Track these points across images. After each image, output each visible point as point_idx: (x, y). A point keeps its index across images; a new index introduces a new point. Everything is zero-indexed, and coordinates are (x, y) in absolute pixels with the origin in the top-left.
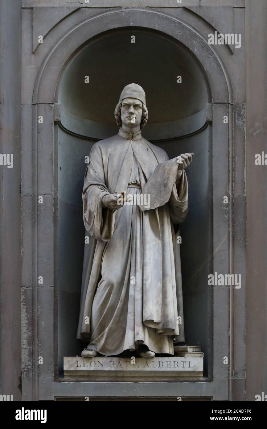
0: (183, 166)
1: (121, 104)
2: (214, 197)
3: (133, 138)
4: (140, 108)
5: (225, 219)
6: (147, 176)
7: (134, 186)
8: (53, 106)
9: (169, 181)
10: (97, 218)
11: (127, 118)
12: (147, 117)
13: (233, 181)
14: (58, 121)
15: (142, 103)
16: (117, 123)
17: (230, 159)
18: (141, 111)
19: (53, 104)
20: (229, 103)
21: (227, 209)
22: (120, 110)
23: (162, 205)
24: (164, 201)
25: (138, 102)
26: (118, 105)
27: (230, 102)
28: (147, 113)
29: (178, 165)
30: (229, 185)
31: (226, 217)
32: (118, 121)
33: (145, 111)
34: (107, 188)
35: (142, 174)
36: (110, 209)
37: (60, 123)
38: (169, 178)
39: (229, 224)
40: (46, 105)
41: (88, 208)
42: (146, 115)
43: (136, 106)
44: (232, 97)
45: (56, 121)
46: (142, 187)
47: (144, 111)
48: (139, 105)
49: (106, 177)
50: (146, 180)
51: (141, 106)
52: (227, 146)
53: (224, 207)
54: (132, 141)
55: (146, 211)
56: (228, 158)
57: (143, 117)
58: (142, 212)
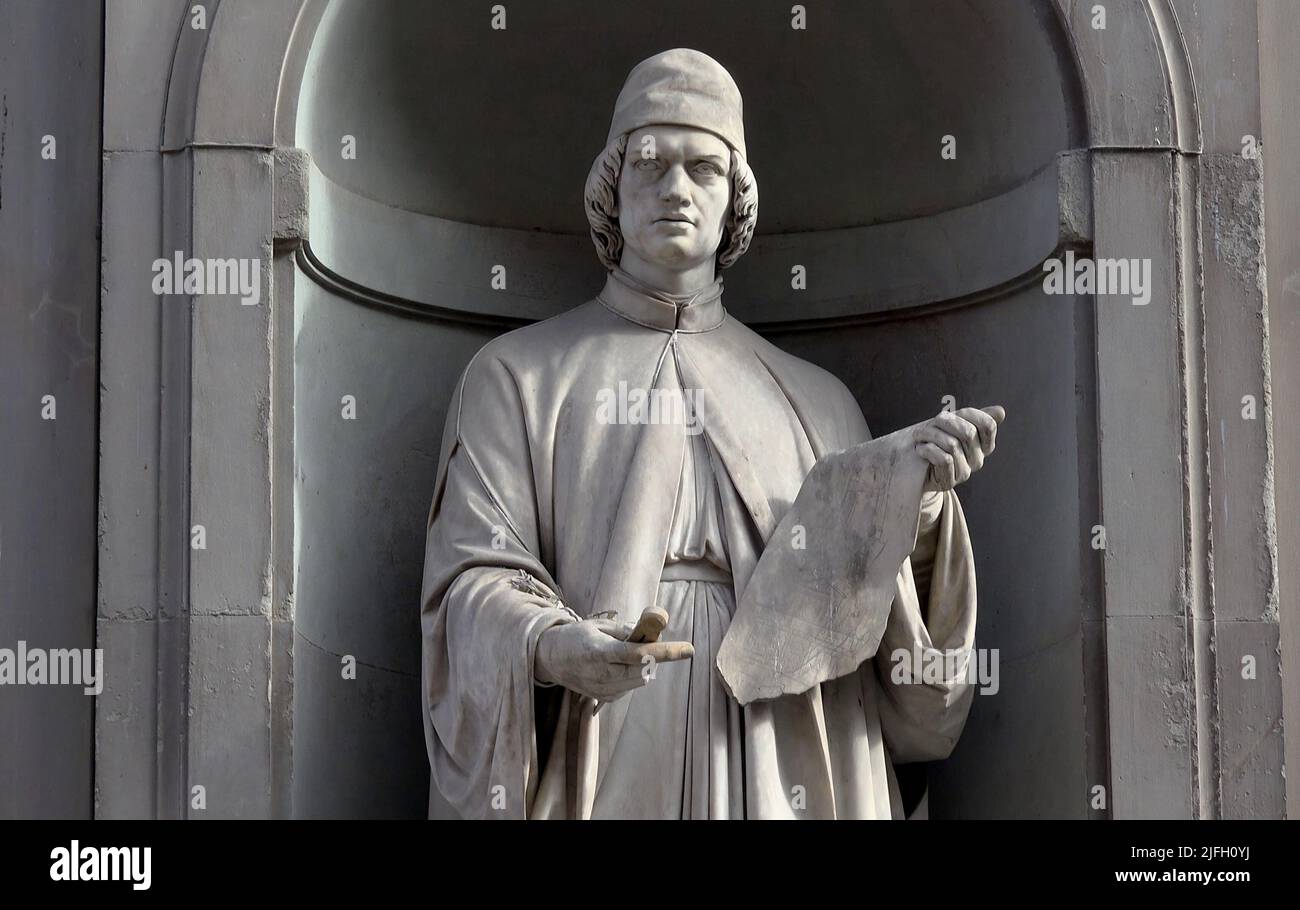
0: (949, 477)
1: (622, 156)
2: (1111, 627)
3: (684, 321)
4: (720, 172)
5: (1171, 743)
6: (764, 521)
7: (695, 573)
8: (270, 160)
9: (879, 546)
10: (509, 742)
11: (654, 222)
12: (753, 219)
13: (1206, 547)
14: (294, 234)
15: (731, 147)
16: (597, 243)
17: (1191, 433)
18: (721, 186)
19: (268, 150)
20: (1175, 153)
21: (1182, 688)
22: (617, 180)
23: (842, 673)
24: (853, 653)
25: (708, 146)
26: (603, 157)
27: (1180, 145)
28: (752, 197)
29: (926, 467)
30: (1188, 564)
31: (1177, 730)
32: (601, 236)
33: (745, 190)
34: (552, 581)
35: (734, 512)
36: (575, 697)
37: (306, 244)
38: (877, 535)
39: (1195, 770)
40: (237, 159)
41: (458, 685)
42: (750, 207)
43: (699, 167)
44: (1192, 119)
45: (285, 235)
46: (738, 578)
47: (736, 188)
48: (717, 161)
49: (546, 522)
50: (757, 543)
51: (725, 165)
52: (1175, 369)
53: (1167, 682)
54: (675, 336)
55: (759, 707)
56: (1177, 429)
57: (733, 217)
58: (741, 709)
